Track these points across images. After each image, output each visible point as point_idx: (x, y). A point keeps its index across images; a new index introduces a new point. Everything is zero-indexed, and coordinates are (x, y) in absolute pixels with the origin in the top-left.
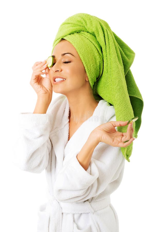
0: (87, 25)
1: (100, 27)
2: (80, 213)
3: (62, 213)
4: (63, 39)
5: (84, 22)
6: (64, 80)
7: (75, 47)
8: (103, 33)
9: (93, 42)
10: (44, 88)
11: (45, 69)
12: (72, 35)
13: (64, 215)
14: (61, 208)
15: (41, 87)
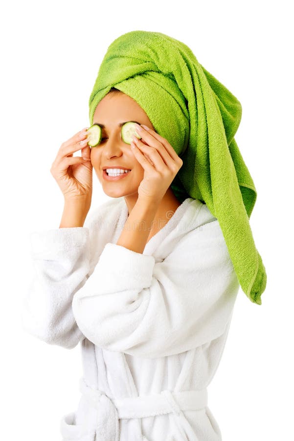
0: (159, 59)
1: (184, 61)
2: (153, 414)
3: (119, 420)
4: (113, 90)
5: (152, 55)
6: (126, 171)
7: (144, 107)
8: (189, 72)
9: (172, 93)
10: (79, 186)
11: (83, 150)
12: (131, 80)
13: (123, 422)
14: (117, 409)
15: (74, 183)
